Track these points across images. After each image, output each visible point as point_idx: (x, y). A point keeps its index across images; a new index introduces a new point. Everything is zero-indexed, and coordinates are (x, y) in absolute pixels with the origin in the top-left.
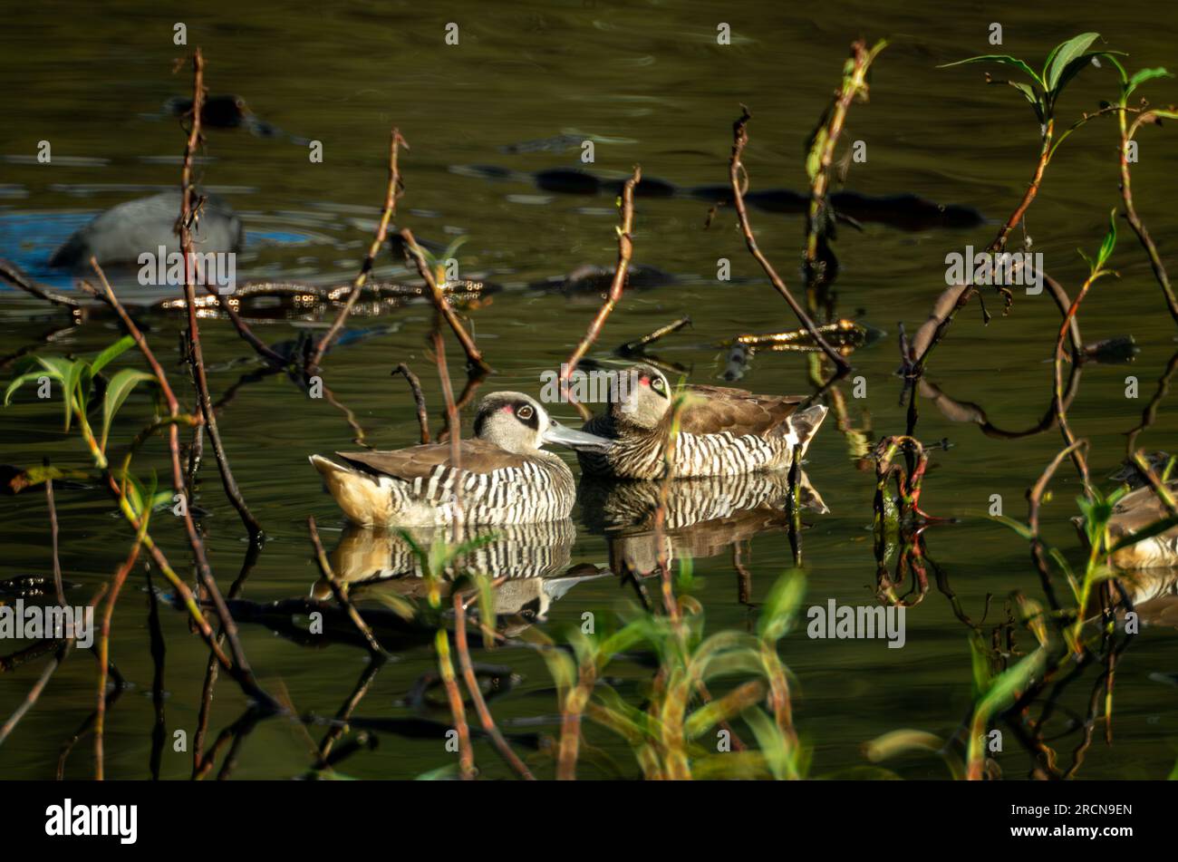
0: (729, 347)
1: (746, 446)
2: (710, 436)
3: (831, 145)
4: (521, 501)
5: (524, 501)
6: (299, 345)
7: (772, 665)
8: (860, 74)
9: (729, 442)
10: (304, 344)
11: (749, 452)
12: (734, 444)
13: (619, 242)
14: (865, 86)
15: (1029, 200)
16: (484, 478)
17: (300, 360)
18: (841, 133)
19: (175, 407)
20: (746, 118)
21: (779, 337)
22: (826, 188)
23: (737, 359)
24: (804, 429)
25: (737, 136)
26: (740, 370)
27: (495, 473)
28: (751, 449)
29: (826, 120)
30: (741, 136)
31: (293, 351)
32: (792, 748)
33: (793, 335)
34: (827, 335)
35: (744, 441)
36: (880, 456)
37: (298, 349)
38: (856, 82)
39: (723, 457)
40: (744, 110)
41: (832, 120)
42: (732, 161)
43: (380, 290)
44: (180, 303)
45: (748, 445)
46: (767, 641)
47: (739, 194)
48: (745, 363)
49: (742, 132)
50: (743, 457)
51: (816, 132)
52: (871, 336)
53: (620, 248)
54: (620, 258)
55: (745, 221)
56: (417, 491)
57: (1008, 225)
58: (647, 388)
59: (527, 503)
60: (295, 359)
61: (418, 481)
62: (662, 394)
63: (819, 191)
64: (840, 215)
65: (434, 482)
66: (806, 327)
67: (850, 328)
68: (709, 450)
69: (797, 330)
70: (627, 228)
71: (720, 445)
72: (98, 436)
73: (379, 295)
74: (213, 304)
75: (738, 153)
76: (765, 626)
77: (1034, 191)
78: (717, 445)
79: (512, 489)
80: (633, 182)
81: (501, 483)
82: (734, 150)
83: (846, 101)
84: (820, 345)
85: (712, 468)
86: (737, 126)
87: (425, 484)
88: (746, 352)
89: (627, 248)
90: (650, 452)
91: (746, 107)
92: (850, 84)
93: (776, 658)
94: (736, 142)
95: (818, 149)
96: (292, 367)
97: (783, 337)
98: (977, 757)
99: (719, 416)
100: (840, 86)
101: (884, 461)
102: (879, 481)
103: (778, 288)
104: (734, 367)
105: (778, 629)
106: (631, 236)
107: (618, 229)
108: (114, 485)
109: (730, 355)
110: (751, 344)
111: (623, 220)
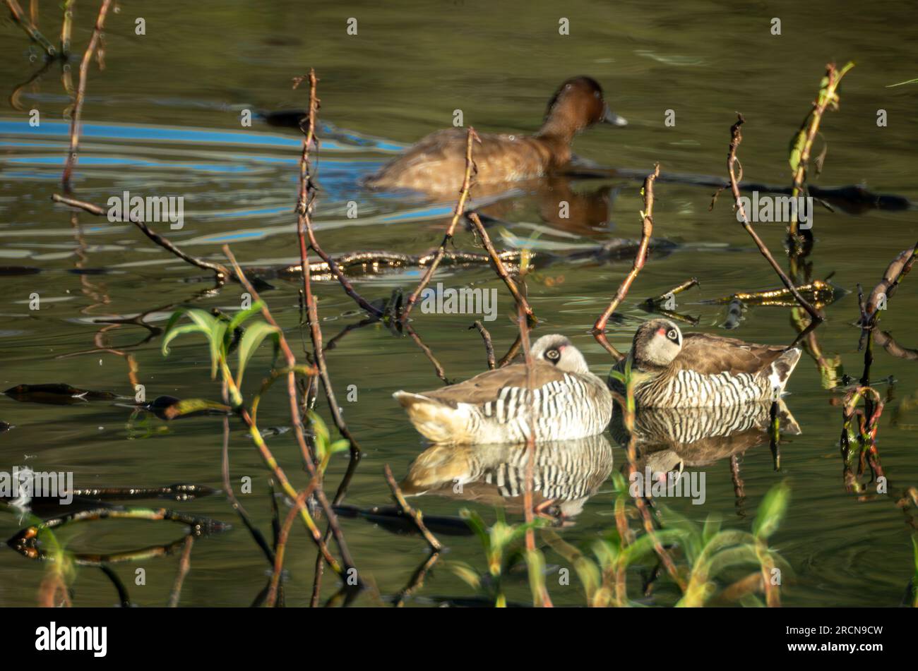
0: (728, 302)
1: (740, 383)
2: (712, 376)
3: (809, 144)
4: (569, 407)
5: (571, 407)
6: (393, 301)
8: (832, 89)
9: (728, 381)
10: (396, 301)
11: (743, 389)
12: (731, 382)
13: (643, 222)
14: (836, 98)
16: (537, 393)
17: (393, 313)
18: (817, 136)
19: (292, 359)
20: (740, 123)
21: (766, 295)
23: (734, 312)
24: (784, 368)
25: (733, 137)
26: (736, 321)
27: (545, 388)
28: (744, 387)
29: (805, 125)
30: (737, 136)
31: (388, 306)
33: (778, 293)
34: (804, 293)
35: (739, 380)
36: (847, 402)
37: (391, 304)
38: (829, 95)
39: (723, 394)
40: (739, 117)
41: (810, 125)
42: (730, 156)
43: (456, 258)
44: (299, 268)
45: (742, 382)
46: (760, 537)
47: (735, 182)
48: (741, 315)
49: (738, 133)
50: (737, 393)
51: (798, 134)
52: (838, 294)
53: (643, 228)
54: (643, 235)
56: (489, 412)
58: (663, 337)
59: (574, 408)
60: (389, 312)
61: (488, 405)
62: (676, 341)
63: (799, 180)
64: (815, 199)
65: (500, 404)
66: (788, 287)
67: (821, 288)
68: (712, 387)
69: (781, 290)
70: (649, 213)
71: (721, 383)
72: (235, 376)
73: (455, 261)
74: (326, 269)
75: (734, 150)
76: (759, 526)
78: (718, 384)
79: (560, 399)
80: (654, 176)
81: (551, 397)
82: (731, 148)
83: (821, 110)
84: (798, 300)
85: (714, 403)
86: (733, 129)
87: (494, 406)
88: (742, 307)
89: (648, 228)
90: (666, 386)
91: (741, 114)
92: (825, 97)
94: (732, 141)
95: (800, 146)
96: (387, 318)
97: (770, 294)
99: (720, 362)
100: (817, 98)
101: (849, 406)
102: (845, 422)
103: (764, 255)
104: (732, 318)
105: (770, 528)
106: (652, 219)
107: (642, 213)
108: (247, 416)
109: (729, 308)
110: (745, 300)
111: (646, 206)
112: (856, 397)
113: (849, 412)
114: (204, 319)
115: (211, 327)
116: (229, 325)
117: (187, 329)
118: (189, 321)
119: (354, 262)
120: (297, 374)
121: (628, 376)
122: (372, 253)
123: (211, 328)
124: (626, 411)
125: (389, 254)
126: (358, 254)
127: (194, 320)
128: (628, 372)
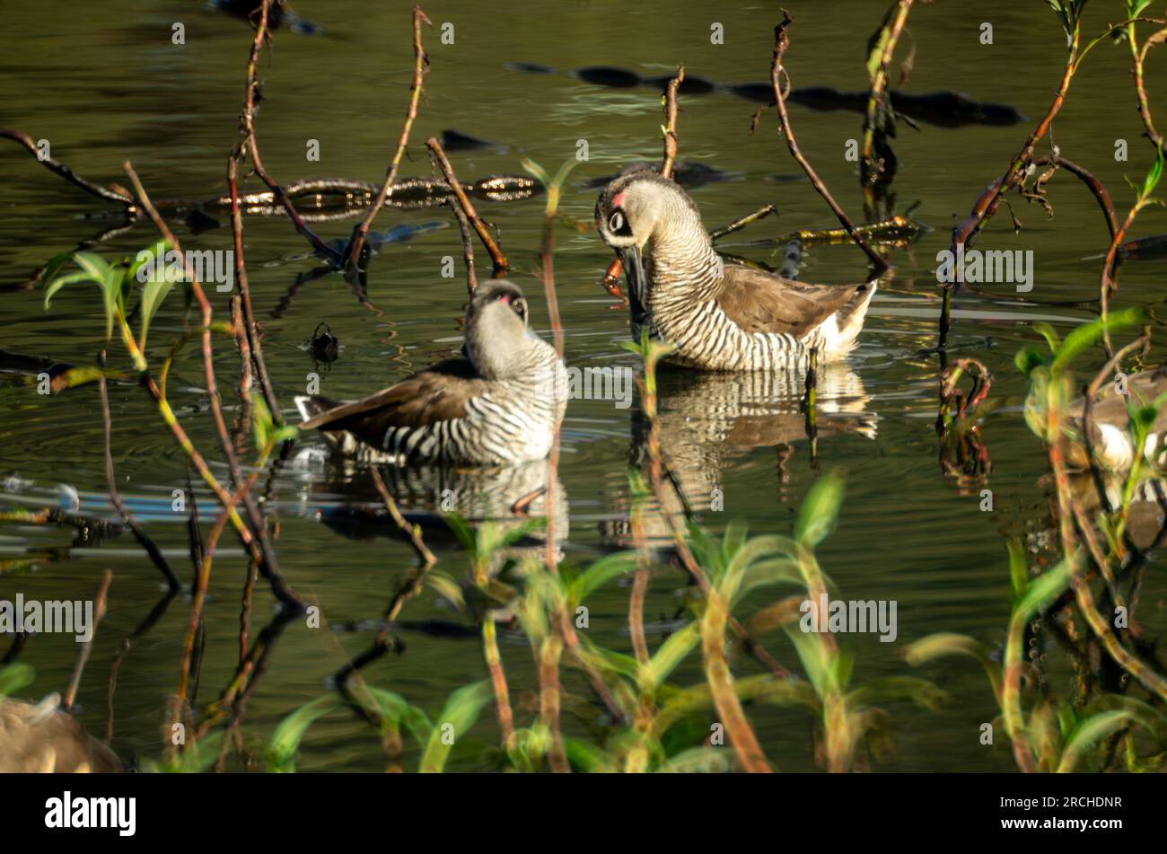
0: (786, 244)
3: (893, 43)
7: (812, 573)
13: (665, 140)
15: (1055, 110)
18: (903, 32)
19: (208, 312)
20: (786, 22)
21: (834, 233)
22: (885, 88)
23: (792, 256)
25: (778, 40)
26: (796, 267)
30: (783, 39)
32: (832, 658)
36: (944, 379)
40: (785, 15)
41: (894, 21)
42: (774, 65)
46: (805, 544)
47: (780, 98)
48: (800, 261)
49: (784, 35)
51: (877, 32)
53: (666, 147)
54: (666, 156)
55: (787, 124)
57: (1035, 134)
63: (877, 89)
64: (898, 114)
67: (903, 225)
70: (672, 128)
72: (136, 337)
75: (779, 57)
76: (802, 531)
77: (1060, 101)
80: (677, 81)
82: (776, 54)
86: (778, 30)
89: (672, 147)
91: (787, 11)
93: (815, 566)
94: (777, 46)
95: (881, 47)
98: (1014, 659)
101: (948, 384)
102: (941, 405)
104: (789, 264)
105: (816, 533)
106: (676, 135)
107: (663, 128)
108: (154, 387)
109: (785, 252)
110: (808, 239)
111: (668, 118)
112: (957, 373)
113: (947, 393)
114: (96, 265)
115: (105, 275)
116: (127, 272)
117: (74, 278)
118: (78, 268)
119: (302, 192)
120: (214, 333)
121: (646, 347)
122: (325, 180)
123: (105, 277)
124: (645, 392)
125: (346, 181)
126: (307, 182)
127: (82, 266)
128: (646, 344)
